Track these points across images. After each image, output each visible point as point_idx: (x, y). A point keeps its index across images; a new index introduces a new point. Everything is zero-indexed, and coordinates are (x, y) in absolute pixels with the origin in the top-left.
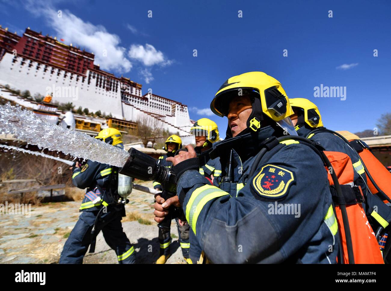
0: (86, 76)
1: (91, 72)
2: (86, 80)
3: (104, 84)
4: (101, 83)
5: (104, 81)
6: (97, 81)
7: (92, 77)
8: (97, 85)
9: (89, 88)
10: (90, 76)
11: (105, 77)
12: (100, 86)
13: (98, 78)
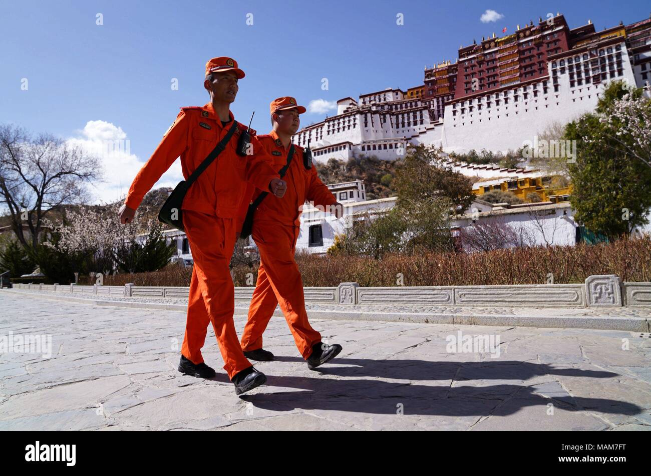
0: (548, 78)
1: (554, 64)
2: (550, 84)
3: (587, 72)
4: (579, 74)
5: (586, 65)
6: (571, 76)
7: (559, 74)
8: (572, 85)
9: (558, 100)
10: (555, 72)
11: (585, 56)
12: (580, 83)
13: (571, 68)
